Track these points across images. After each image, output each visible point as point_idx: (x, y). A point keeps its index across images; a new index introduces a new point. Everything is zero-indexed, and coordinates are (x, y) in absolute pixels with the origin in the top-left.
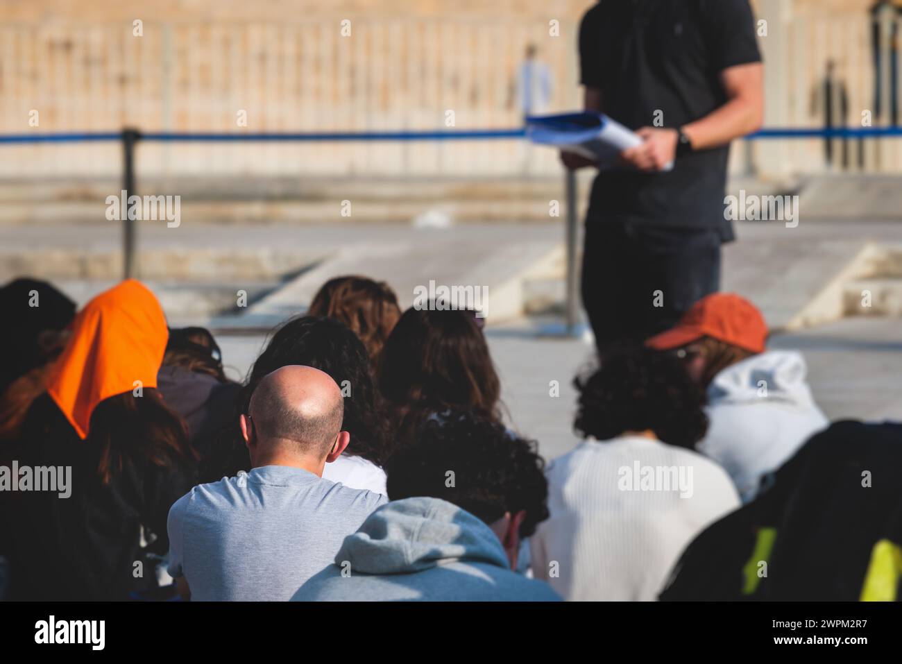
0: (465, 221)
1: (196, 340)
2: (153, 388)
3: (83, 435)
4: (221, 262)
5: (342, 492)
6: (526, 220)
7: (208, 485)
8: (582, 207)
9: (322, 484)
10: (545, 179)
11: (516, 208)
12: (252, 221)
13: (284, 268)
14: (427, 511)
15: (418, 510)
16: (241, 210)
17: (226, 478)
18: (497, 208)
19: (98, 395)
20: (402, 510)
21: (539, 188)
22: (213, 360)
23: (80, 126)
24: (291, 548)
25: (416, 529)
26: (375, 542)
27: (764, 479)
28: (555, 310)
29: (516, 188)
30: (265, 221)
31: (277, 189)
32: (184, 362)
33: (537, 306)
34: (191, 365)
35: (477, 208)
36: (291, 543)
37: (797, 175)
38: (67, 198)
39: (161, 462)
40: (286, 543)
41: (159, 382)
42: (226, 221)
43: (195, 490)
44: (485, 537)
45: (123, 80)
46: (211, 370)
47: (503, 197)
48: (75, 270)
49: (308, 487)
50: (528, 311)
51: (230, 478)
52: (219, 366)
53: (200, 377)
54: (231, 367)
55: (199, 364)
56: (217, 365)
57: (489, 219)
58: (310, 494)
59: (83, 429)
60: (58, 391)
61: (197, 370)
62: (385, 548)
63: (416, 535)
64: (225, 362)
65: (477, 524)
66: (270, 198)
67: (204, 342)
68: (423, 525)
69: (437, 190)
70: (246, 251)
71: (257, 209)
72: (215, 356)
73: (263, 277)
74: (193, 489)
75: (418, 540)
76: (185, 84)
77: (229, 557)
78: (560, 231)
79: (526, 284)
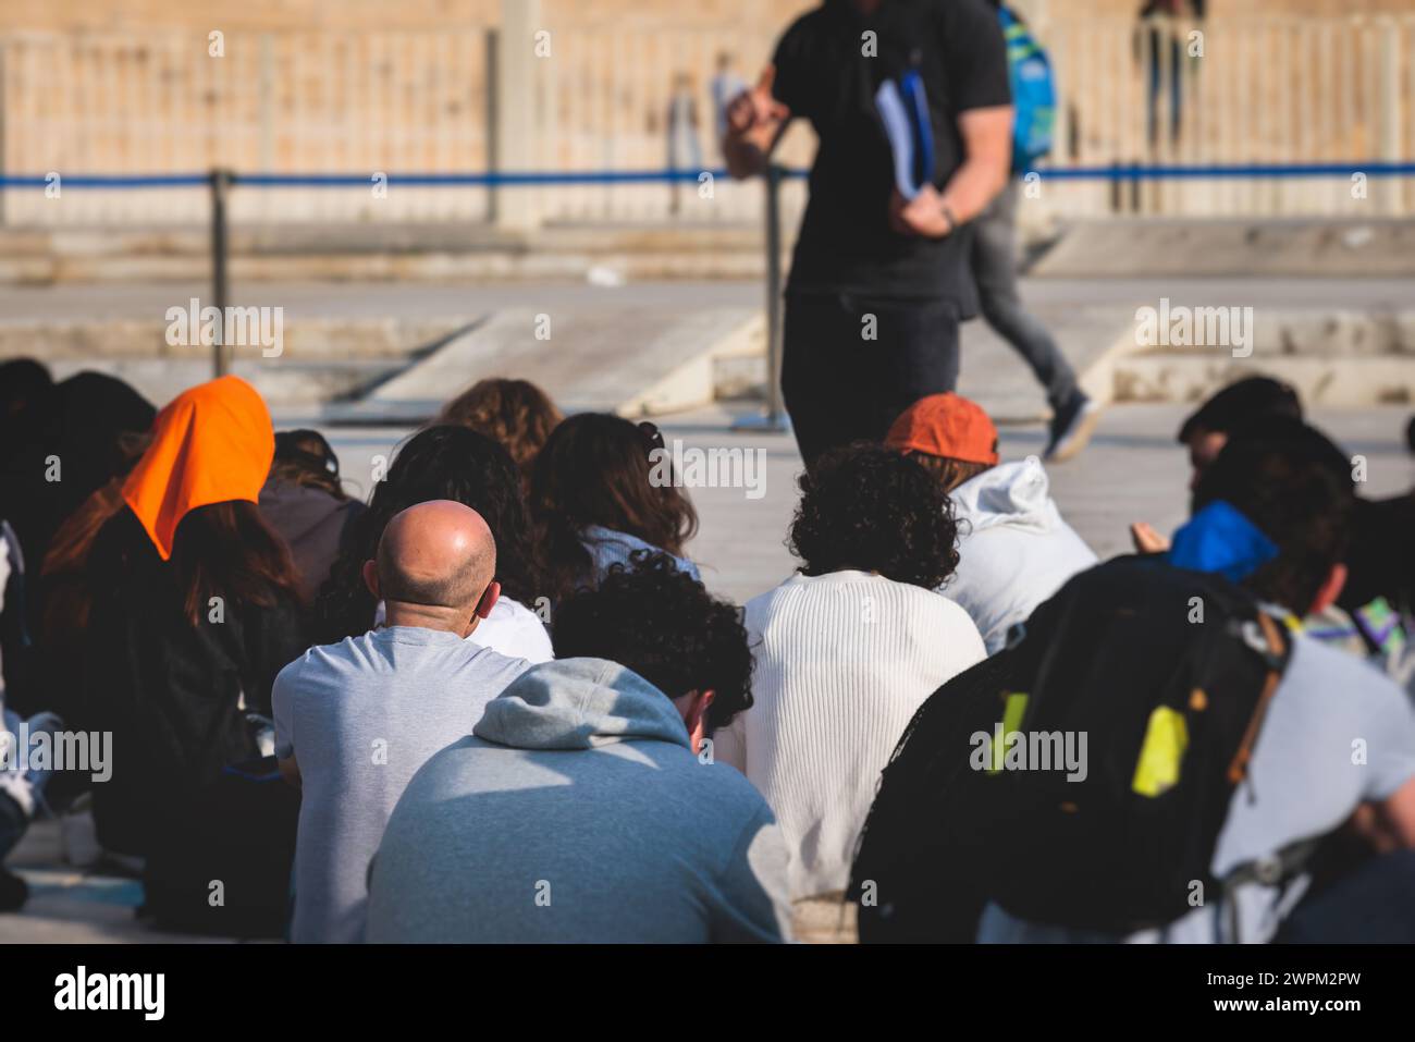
0: (640, 278)
1: (307, 447)
2: (253, 503)
3: (165, 556)
4: (335, 335)
5: (491, 657)
6: (716, 277)
7: (327, 646)
8: (786, 262)
9: (468, 647)
10: (738, 224)
11: (705, 263)
12: (373, 279)
13: (414, 343)
14: (599, 675)
15: (588, 674)
16: (358, 266)
17: (349, 638)
18: (679, 263)
19: (187, 504)
20: (566, 671)
21: (733, 237)
22: (328, 472)
23: (158, 167)
24: (426, 718)
25: (585, 696)
26: (536, 709)
27: (1013, 632)
28: (753, 395)
29: (703, 237)
30: (390, 279)
31: (405, 240)
32: (292, 475)
33: (730, 390)
34: (300, 479)
35: (656, 263)
36: (426, 711)
37: (1055, 220)
38: (141, 252)
39: (263, 602)
40: (421, 712)
41: (261, 498)
42: (340, 279)
43: (311, 652)
44: (668, 713)
45: (211, 99)
46: (326, 484)
47: (687, 249)
48: (153, 345)
49: (451, 649)
50: (719, 397)
51: (353, 638)
52: (336, 479)
53: (312, 493)
54: (349, 480)
55: (311, 476)
56: (333, 479)
57: (669, 276)
58: (452, 658)
59: (166, 549)
60: (136, 500)
61: (308, 485)
62: (550, 717)
63: (585, 704)
64: (343, 474)
65: (657, 696)
66: (396, 251)
67: (317, 450)
68: (595, 692)
69: (606, 239)
70: (366, 323)
71: (379, 265)
72: (331, 467)
73: (387, 354)
74: (309, 650)
75: (587, 710)
76: (288, 103)
77: (348, 727)
78: (760, 291)
79: (717, 362)
